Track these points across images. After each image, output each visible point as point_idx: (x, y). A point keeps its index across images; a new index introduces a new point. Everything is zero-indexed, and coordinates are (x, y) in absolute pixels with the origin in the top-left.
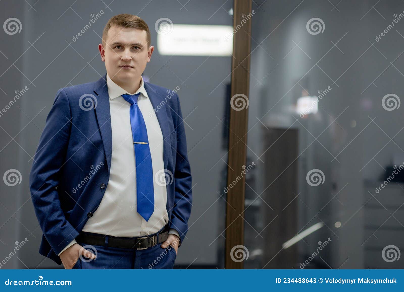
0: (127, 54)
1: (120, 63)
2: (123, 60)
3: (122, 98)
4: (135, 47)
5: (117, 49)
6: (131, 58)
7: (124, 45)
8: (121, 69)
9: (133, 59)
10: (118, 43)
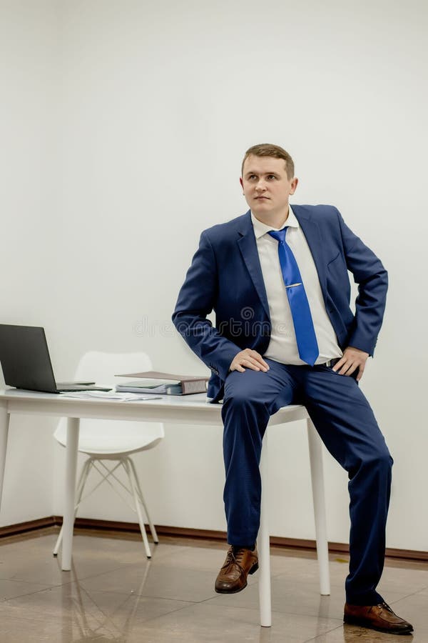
0: (262, 184)
1: (256, 195)
2: (257, 191)
3: (268, 235)
4: (270, 176)
5: (251, 179)
6: (265, 189)
7: (258, 174)
8: (257, 201)
9: (268, 189)
10: (252, 173)
